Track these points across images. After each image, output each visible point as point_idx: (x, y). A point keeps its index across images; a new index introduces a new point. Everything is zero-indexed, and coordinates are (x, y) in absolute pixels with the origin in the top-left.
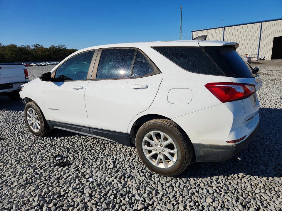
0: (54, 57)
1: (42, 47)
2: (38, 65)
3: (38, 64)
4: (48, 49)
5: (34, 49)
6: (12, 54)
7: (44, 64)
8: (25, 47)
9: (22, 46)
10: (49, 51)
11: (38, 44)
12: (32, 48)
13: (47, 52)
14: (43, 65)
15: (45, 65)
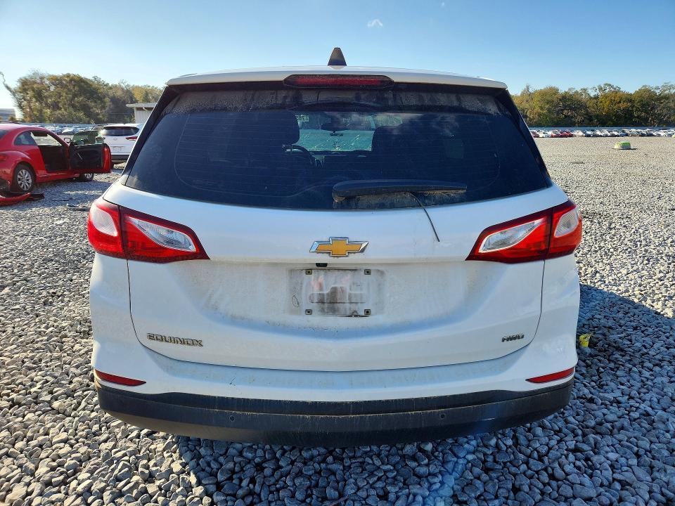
0: (638, 117)
1: (617, 91)
2: (589, 136)
3: (589, 133)
4: (631, 95)
5: (596, 98)
6: (541, 108)
7: (606, 132)
8: (577, 92)
9: (570, 89)
10: (630, 101)
11: (608, 83)
12: (592, 94)
13: (624, 102)
14: (601, 136)
15: (607, 136)
